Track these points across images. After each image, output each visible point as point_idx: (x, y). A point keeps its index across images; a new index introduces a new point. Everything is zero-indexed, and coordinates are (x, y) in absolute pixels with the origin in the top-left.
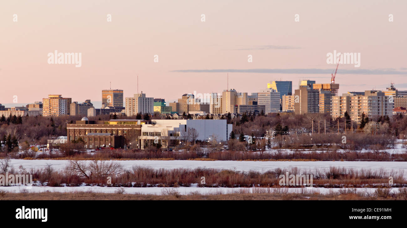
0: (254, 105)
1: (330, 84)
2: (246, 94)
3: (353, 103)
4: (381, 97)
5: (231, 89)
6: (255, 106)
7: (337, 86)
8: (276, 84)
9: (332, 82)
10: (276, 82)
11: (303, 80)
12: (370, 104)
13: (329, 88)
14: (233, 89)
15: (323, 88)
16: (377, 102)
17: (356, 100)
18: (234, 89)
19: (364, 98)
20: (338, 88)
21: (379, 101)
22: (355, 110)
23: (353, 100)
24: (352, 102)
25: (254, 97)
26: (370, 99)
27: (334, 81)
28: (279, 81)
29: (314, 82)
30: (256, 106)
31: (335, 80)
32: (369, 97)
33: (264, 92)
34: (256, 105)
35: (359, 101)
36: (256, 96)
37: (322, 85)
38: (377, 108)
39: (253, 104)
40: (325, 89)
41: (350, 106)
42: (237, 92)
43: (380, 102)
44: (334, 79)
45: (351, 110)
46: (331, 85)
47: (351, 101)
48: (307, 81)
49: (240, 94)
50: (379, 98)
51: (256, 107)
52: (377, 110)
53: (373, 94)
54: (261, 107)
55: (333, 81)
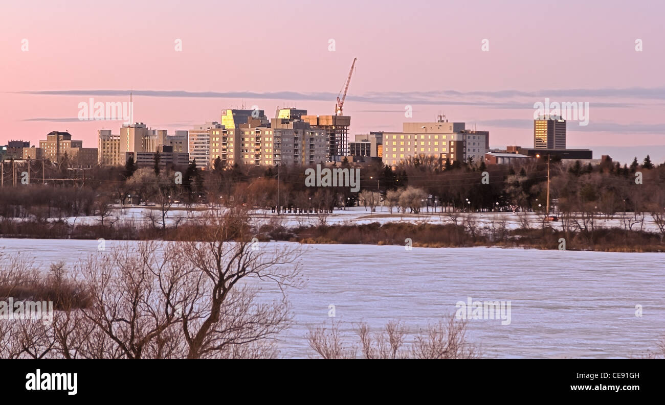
0: (165, 153)
1: (333, 116)
2: (165, 132)
3: (247, 142)
4: (302, 131)
5: (137, 123)
6: (168, 155)
7: (347, 120)
8: (234, 116)
9: (336, 112)
10: (234, 111)
11: (284, 109)
12: (278, 144)
13: (331, 123)
14: (140, 124)
15: (320, 124)
16: (293, 140)
17: (253, 136)
18: (142, 123)
19: (267, 133)
20: (349, 125)
21: (296, 139)
22: (250, 156)
23: (247, 136)
24: (247, 139)
25: (181, 138)
26: (278, 134)
27: (341, 110)
28: (239, 109)
29: (304, 112)
30: (170, 155)
31: (343, 108)
32: (276, 131)
33: (202, 130)
34: (169, 153)
35: (257, 138)
36: (184, 136)
37: (318, 119)
38: (292, 151)
39: (164, 151)
40: (323, 126)
41: (243, 148)
42: (149, 129)
43: (298, 141)
44: (341, 107)
45: (243, 157)
46: (335, 118)
47: (243, 139)
48: (291, 110)
49: (154, 131)
50: (297, 133)
51: (169, 157)
52: (293, 156)
53: (286, 125)
54: (179, 157)
55: (339, 112)
